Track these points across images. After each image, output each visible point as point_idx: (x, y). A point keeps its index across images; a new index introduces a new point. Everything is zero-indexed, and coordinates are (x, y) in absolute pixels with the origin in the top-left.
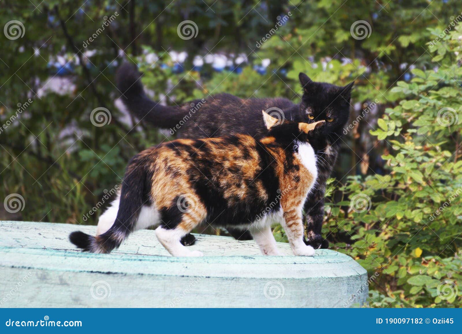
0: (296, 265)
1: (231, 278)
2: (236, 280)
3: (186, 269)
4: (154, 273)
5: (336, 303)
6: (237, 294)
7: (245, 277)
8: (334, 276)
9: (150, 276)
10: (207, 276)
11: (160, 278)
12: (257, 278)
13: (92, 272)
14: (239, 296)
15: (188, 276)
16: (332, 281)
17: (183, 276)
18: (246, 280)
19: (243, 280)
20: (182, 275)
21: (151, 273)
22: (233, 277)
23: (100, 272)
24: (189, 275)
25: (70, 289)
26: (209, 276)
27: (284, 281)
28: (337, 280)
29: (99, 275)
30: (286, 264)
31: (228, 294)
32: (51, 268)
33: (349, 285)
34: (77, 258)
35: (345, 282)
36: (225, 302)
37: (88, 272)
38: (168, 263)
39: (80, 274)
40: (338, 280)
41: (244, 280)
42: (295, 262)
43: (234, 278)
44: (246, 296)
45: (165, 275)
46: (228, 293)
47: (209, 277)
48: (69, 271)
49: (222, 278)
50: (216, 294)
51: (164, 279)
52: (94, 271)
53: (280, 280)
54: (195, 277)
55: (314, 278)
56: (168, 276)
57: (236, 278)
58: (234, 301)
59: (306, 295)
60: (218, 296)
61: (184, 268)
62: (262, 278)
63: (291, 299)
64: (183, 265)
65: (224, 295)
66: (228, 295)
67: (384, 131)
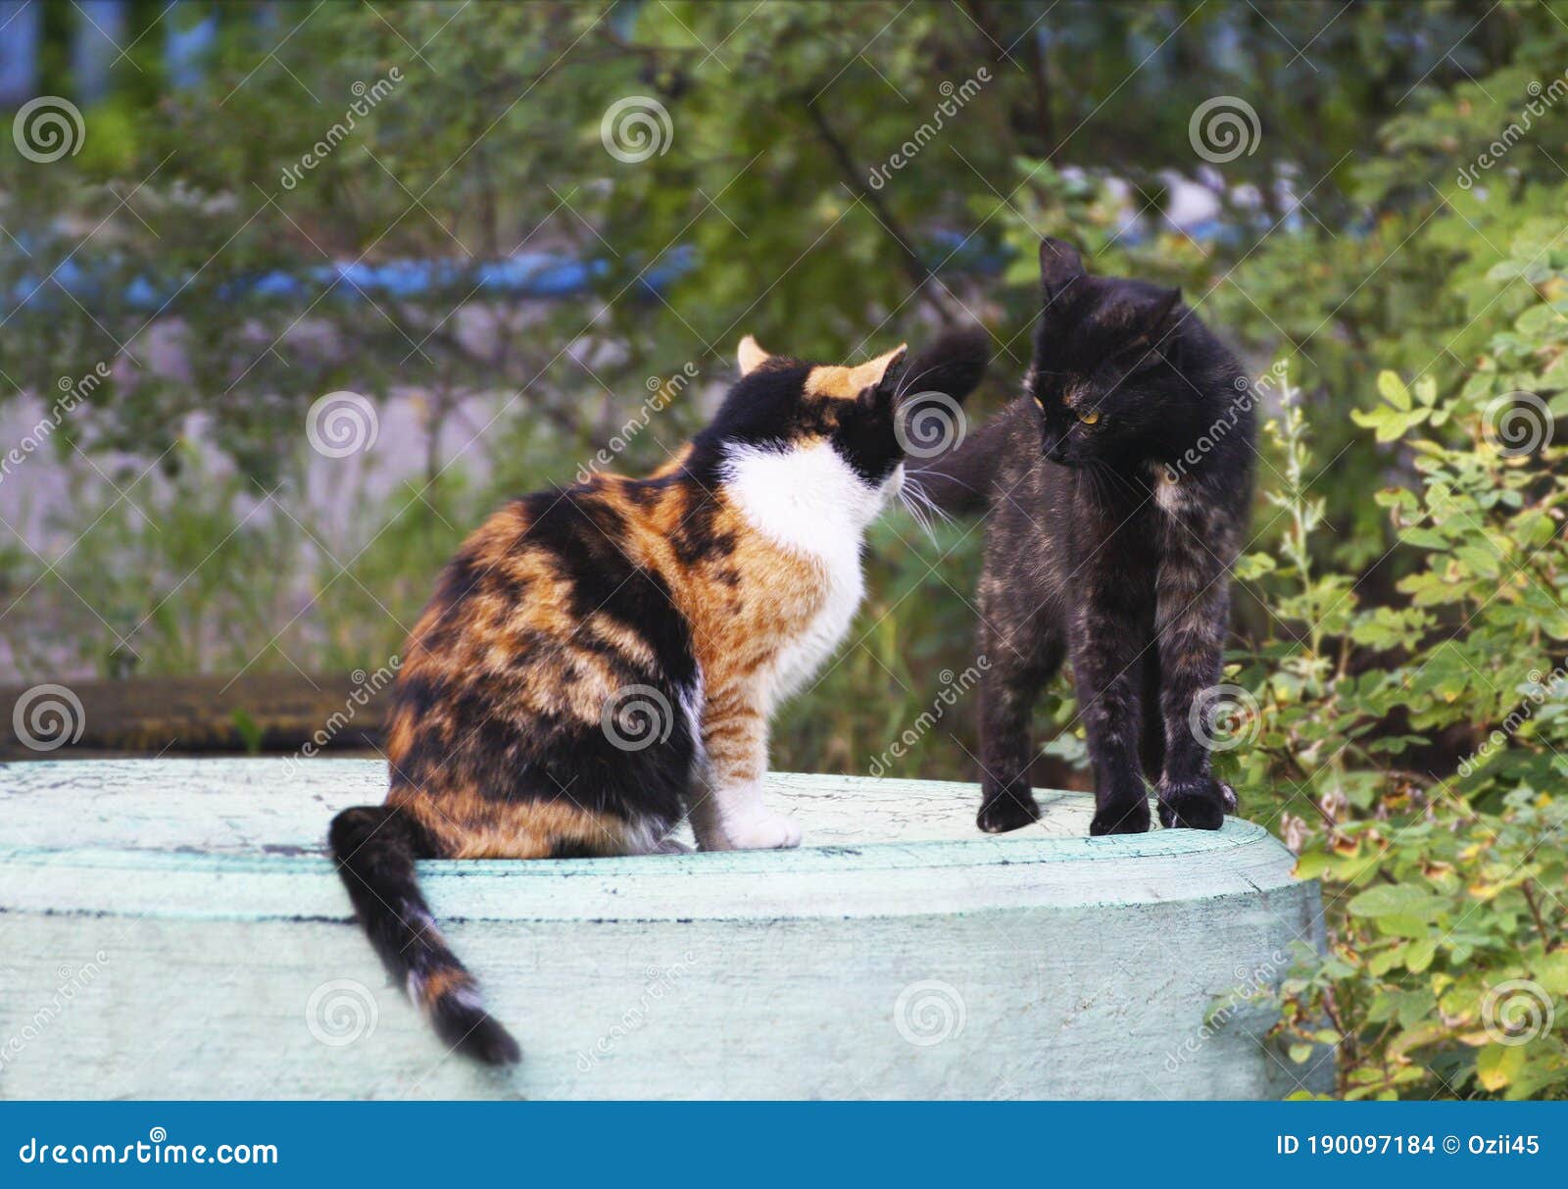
0: (1009, 868)
1: (764, 920)
2: (782, 927)
3: (613, 896)
4: (502, 916)
5: (1159, 987)
6: (789, 970)
7: (817, 915)
8: (1148, 899)
9: (488, 924)
10: (683, 918)
11: (523, 930)
12: (859, 917)
13: (298, 919)
14: (796, 977)
15: (615, 921)
16: (1139, 916)
17: (600, 921)
18: (817, 923)
19: (808, 925)
20: (597, 917)
21: (492, 916)
22: (773, 917)
23: (323, 920)
24: (621, 917)
25: (231, 978)
26: (689, 917)
27: (957, 925)
28: (1162, 913)
29: (320, 927)
30: (970, 866)
31: (755, 975)
32: (168, 910)
33: (1210, 928)
34: (256, 877)
35: (1193, 918)
36: (745, 1000)
37: (284, 919)
38: (553, 881)
39: (258, 928)
40: (1162, 911)
41: (813, 924)
42: (1006, 859)
43: (776, 920)
44: (820, 977)
45: (538, 921)
46: (755, 971)
47: (687, 921)
48: (226, 919)
49: (736, 920)
50: (716, 975)
51: (534, 931)
52: (305, 914)
53: (943, 920)
54: (639, 921)
55: (1069, 910)
56: (547, 921)
57: (784, 919)
58: (777, 996)
59: (1041, 966)
60: (724, 982)
61: (606, 895)
62: (878, 915)
63: (984, 980)
64: (603, 884)
65: (745, 978)
66: (757, 978)
67: (1397, 410)
